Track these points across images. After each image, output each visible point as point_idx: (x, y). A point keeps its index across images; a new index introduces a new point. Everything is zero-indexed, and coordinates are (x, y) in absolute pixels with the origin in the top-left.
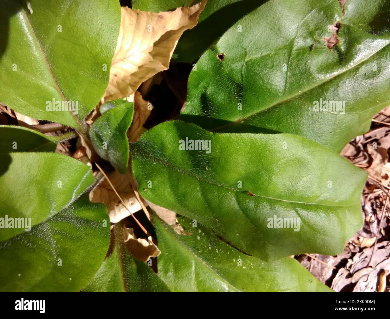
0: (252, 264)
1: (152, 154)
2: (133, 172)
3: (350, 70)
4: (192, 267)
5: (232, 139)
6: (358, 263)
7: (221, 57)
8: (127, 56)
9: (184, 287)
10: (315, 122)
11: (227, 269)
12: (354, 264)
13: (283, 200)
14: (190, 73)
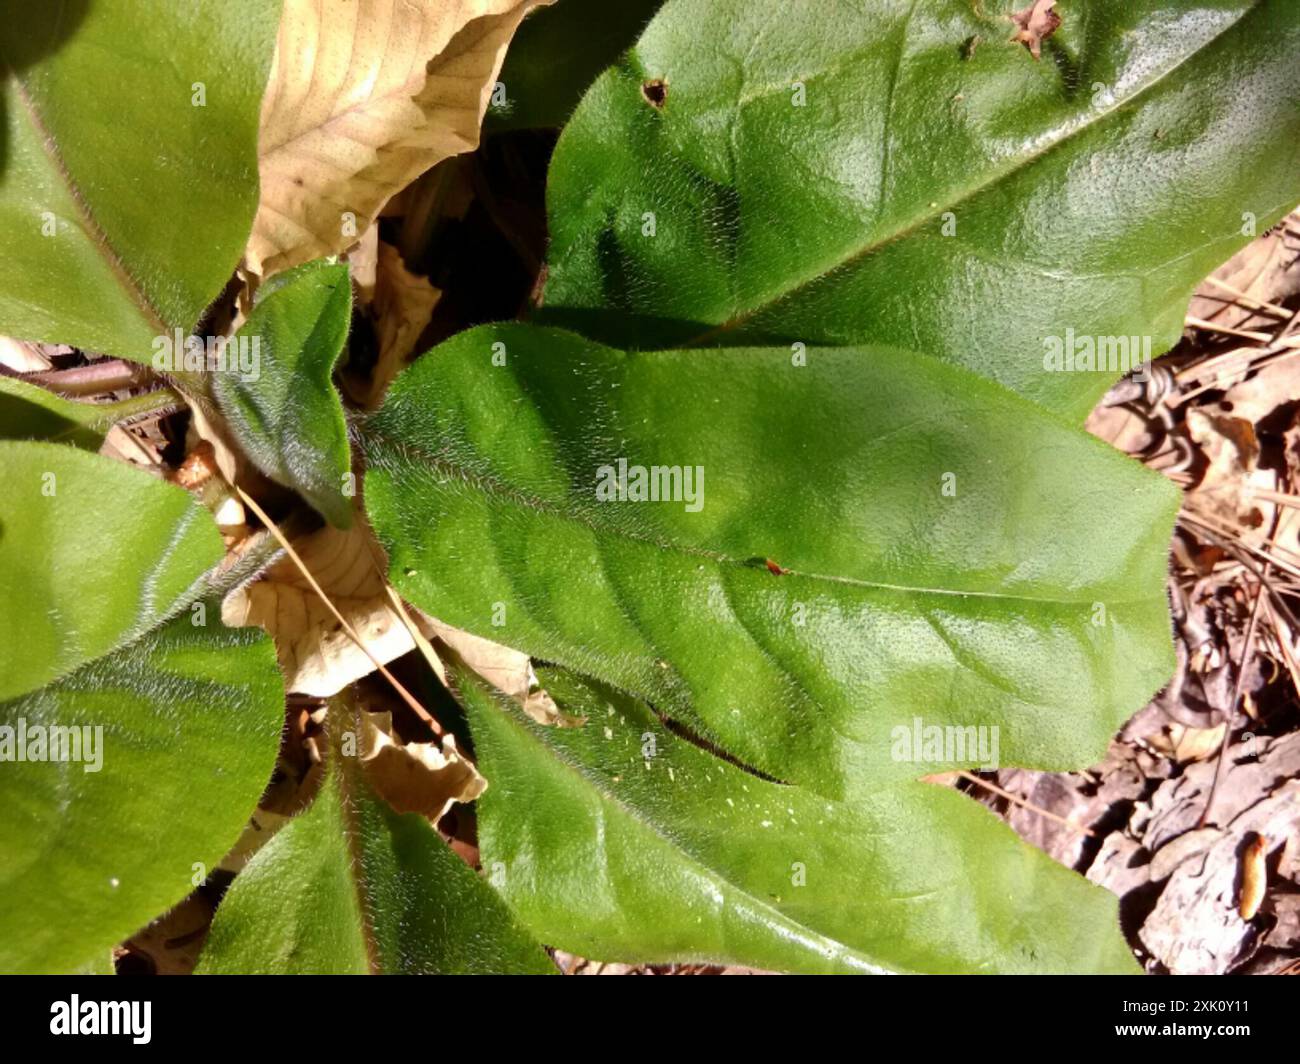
0: (791, 811)
1: (433, 451)
2: (370, 514)
3: (1102, 122)
4: (596, 831)
5: (694, 370)
6: (1168, 813)
7: (656, 93)
8: (333, 114)
9: (572, 901)
10: (989, 311)
11: (711, 832)
12: (1156, 817)
13: (885, 585)
14: (549, 156)
